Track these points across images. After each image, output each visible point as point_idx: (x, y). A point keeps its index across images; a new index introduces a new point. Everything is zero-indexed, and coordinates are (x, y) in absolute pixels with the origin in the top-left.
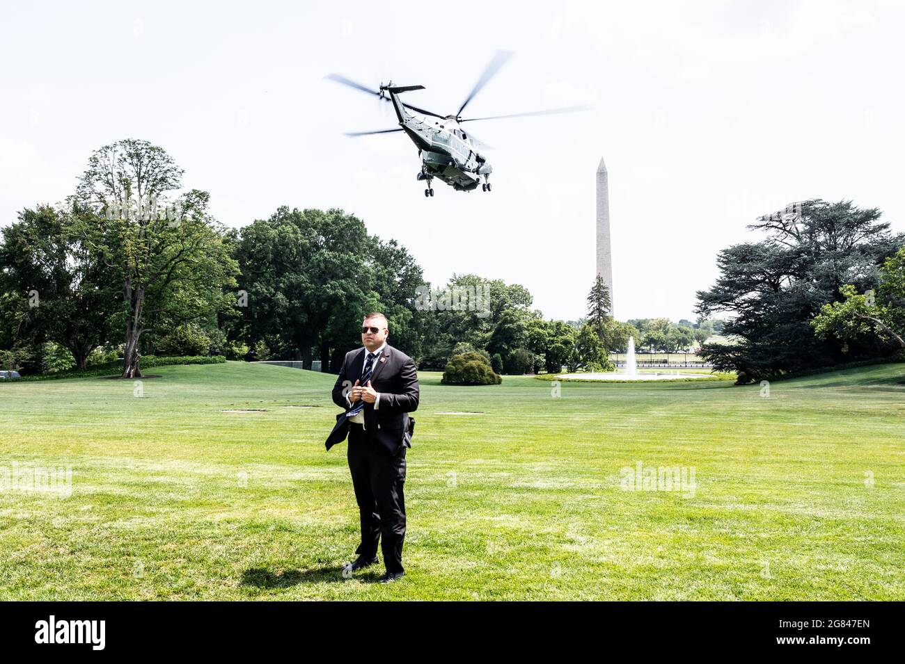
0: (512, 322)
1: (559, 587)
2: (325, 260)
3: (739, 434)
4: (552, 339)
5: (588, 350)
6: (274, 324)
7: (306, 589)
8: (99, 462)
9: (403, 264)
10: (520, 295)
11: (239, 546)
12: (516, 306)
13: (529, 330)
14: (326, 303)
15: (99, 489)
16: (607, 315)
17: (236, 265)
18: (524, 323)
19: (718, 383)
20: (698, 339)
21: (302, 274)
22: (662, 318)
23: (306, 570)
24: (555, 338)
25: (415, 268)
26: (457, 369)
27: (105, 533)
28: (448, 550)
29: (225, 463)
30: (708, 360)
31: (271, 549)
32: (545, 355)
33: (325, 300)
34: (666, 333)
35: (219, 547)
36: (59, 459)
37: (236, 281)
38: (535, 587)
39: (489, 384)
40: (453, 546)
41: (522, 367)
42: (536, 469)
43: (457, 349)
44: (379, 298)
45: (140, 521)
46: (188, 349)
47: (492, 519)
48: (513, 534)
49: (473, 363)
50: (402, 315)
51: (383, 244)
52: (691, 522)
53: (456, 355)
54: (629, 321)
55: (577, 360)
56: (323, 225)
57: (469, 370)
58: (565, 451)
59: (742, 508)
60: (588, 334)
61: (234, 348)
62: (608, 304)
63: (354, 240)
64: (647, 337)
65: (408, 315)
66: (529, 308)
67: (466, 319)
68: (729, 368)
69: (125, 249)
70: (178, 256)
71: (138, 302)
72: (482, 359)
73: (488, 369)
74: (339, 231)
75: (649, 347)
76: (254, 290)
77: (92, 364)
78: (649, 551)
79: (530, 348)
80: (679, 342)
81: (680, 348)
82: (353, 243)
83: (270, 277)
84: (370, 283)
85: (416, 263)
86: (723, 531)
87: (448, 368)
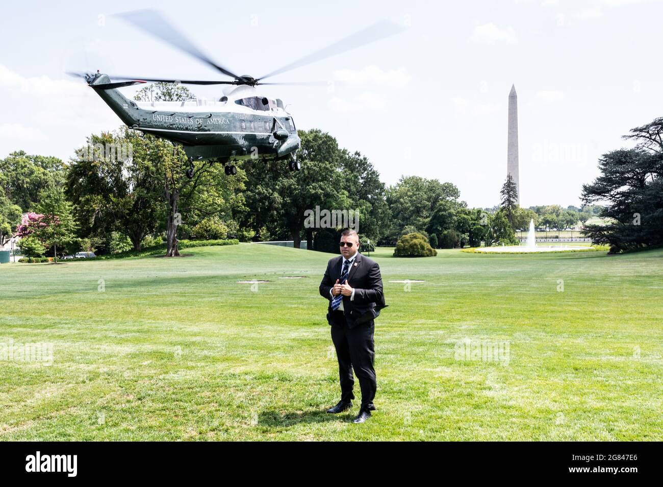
0: (445, 210)
1: (481, 426)
2: (308, 168)
3: (611, 296)
4: (474, 222)
5: (500, 230)
6: (272, 216)
7: (302, 428)
8: (154, 325)
9: (365, 169)
10: (451, 190)
11: (254, 394)
12: (448, 198)
13: (457, 216)
14: (309, 200)
15: (154, 348)
16: (515, 204)
17: (244, 174)
18: (453, 211)
19: (595, 253)
20: (581, 220)
21: (292, 179)
22: (555, 205)
23: (301, 412)
24: (476, 222)
25: (374, 173)
26: (405, 246)
27: (161, 384)
28: (401, 396)
29: (241, 324)
30: (589, 237)
31: (276, 395)
32: (468, 234)
33: (309, 197)
34: (558, 216)
35: (240, 394)
36: (126, 323)
37: (244, 185)
38: (464, 426)
39: (428, 256)
40: (405, 393)
41: (451, 243)
42: (463, 327)
43: (404, 231)
44: (348, 195)
45: (185, 374)
46: (212, 235)
47: (432, 370)
48: (447, 383)
49: (416, 241)
50: (365, 207)
51: (350, 155)
52: (577, 372)
53: (404, 236)
54: (530, 208)
55: (492, 237)
56: (306, 142)
57: (413, 246)
58: (483, 312)
59: (614, 359)
60: (500, 218)
61: (245, 233)
62: (516, 196)
63: (329, 152)
64: (543, 219)
65: (369, 207)
66: (457, 200)
67: (411, 208)
68: (604, 242)
69: (164, 163)
70: (202, 167)
71: (175, 202)
72: (423, 238)
73: (427, 246)
74: (318, 146)
75: (545, 226)
76: (257, 191)
77: (145, 247)
78: (546, 396)
79: (458, 230)
80: (567, 222)
81: (568, 227)
82: (328, 154)
83: (269, 181)
84: (341, 184)
85: (375, 169)
86: (599, 379)
87: (398, 245)
